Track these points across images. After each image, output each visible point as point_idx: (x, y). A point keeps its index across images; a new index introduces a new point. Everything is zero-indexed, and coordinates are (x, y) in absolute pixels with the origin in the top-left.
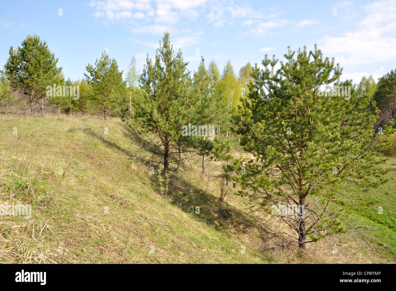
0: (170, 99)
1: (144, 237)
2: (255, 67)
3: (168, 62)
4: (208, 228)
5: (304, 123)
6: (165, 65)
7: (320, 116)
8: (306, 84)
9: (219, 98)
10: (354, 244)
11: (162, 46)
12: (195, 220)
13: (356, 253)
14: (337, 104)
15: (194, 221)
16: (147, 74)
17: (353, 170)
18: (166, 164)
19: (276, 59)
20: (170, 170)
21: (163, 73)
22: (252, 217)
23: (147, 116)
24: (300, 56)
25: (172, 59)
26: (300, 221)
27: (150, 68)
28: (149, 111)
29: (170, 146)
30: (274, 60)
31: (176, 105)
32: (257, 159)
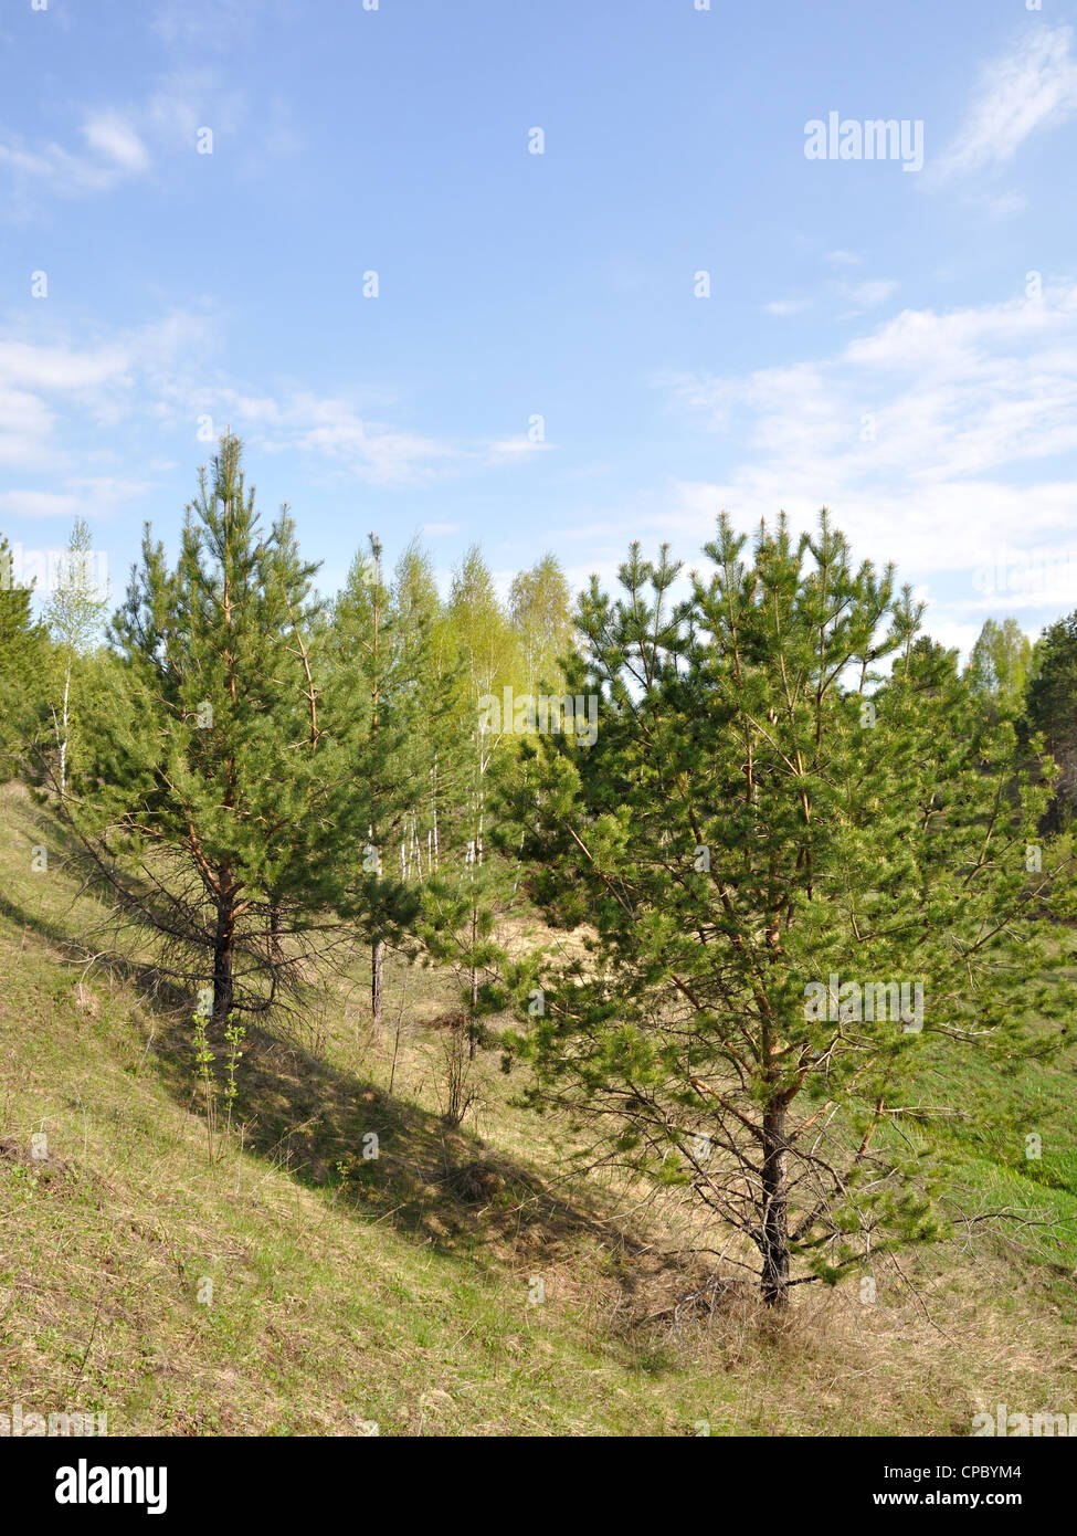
0: (239, 712)
1: (152, 1323)
2: (592, 592)
3: (235, 557)
4: (406, 1251)
5: (780, 819)
6: (221, 570)
7: (842, 791)
8: (790, 664)
9: (439, 705)
10: (967, 1278)
11: (210, 490)
12: (352, 1219)
13: (975, 1311)
14: (906, 746)
15: (346, 1222)
16: (143, 608)
17: (963, 997)
18: (222, 982)
19: (671, 561)
20: (241, 1008)
21: (209, 603)
22: (580, 1191)
23: (145, 782)
24: (764, 552)
25: (252, 547)
26: (769, 1200)
27: (155, 584)
28: (152, 762)
29: (240, 907)
30: (664, 567)
31: (267, 740)
32: (601, 961)
